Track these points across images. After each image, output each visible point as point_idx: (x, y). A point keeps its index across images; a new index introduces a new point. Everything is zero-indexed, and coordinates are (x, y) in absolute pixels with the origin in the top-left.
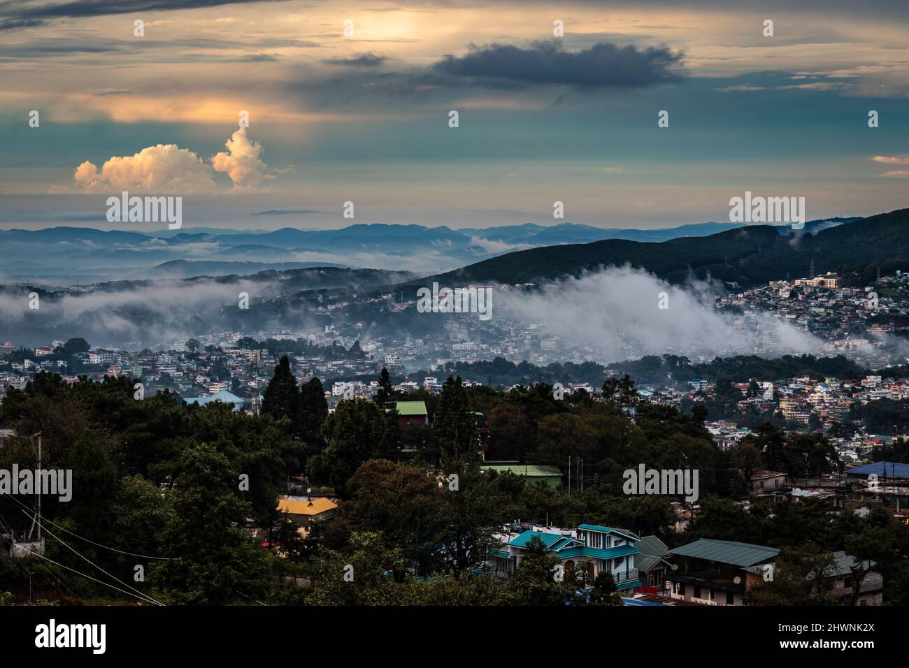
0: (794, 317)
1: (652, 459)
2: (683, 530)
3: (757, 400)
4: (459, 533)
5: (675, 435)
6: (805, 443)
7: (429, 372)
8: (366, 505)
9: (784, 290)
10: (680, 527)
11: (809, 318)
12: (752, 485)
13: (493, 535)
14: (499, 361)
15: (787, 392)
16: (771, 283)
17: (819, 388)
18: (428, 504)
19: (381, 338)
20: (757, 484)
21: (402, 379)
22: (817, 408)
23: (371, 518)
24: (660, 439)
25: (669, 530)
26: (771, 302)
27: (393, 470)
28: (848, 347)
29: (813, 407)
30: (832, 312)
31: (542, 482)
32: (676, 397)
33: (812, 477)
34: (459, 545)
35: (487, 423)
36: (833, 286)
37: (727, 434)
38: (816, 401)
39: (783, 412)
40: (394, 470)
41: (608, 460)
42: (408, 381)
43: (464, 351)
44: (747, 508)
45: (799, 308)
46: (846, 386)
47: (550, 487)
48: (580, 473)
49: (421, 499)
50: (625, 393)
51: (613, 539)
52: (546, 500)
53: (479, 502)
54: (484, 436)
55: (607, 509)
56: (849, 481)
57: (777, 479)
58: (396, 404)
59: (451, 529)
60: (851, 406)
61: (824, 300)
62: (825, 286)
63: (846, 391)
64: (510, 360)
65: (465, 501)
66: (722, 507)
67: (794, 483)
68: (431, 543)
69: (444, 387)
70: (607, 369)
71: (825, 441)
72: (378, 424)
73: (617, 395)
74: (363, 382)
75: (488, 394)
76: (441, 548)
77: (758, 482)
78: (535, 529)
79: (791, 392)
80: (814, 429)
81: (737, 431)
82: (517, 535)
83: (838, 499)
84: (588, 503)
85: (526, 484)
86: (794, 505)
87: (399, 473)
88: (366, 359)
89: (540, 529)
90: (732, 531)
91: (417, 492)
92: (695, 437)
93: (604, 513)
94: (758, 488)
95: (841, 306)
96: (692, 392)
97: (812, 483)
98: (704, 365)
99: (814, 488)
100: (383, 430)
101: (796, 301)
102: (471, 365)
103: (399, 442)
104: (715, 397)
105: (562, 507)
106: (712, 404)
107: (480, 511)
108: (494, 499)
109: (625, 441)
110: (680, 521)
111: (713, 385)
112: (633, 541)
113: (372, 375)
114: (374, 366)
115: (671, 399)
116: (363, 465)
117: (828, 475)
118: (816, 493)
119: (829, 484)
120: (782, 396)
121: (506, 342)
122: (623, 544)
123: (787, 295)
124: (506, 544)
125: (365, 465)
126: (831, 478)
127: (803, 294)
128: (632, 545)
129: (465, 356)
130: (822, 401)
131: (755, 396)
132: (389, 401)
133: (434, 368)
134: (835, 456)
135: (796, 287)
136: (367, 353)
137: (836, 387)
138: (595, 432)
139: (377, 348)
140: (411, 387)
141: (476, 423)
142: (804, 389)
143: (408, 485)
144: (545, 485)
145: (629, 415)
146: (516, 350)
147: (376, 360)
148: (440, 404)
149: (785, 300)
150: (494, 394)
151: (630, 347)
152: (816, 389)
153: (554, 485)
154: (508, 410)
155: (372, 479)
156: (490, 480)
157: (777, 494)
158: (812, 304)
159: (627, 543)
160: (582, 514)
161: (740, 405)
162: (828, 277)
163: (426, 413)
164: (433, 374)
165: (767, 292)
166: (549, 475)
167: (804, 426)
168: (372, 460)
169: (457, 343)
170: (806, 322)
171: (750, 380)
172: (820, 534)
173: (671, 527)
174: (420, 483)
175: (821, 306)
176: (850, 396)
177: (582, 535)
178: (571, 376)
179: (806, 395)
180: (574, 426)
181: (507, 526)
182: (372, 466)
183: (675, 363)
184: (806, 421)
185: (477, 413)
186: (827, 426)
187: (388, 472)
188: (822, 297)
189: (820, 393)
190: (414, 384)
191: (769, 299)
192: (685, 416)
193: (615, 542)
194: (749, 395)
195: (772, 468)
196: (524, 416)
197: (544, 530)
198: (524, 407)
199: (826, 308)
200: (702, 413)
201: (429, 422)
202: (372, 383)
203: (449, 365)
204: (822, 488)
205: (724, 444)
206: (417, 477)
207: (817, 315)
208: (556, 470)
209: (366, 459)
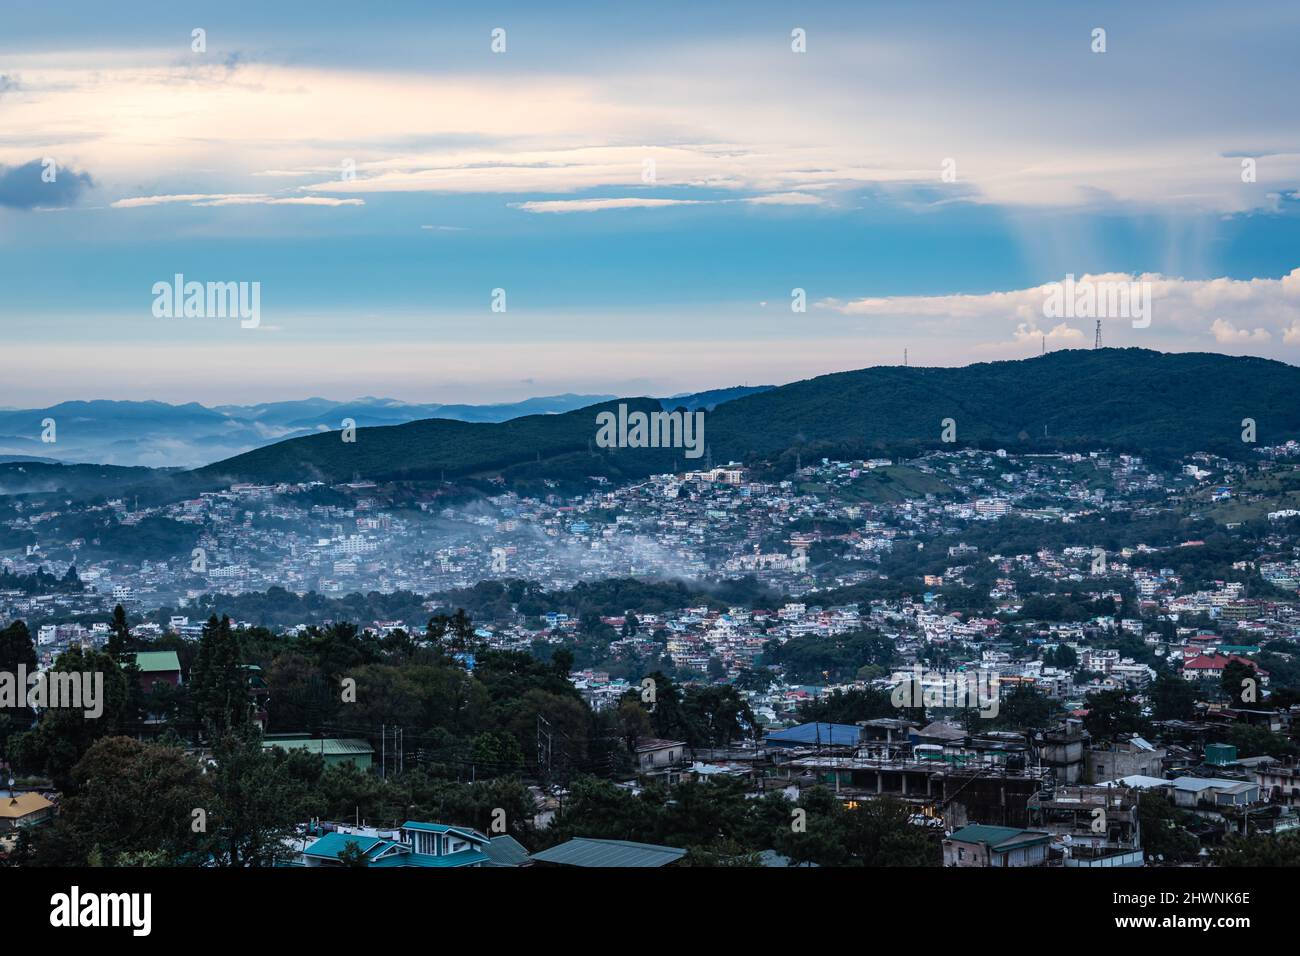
0: (684, 524)
1: (499, 726)
2: (545, 826)
3: (636, 640)
4: (233, 840)
5: (531, 692)
6: (708, 699)
7: (176, 609)
8: (99, 802)
9: (670, 486)
10: (542, 821)
11: (704, 525)
12: (638, 759)
13: (282, 841)
14: (276, 591)
15: (677, 629)
16: (652, 477)
17: (721, 622)
18: (189, 799)
19: (106, 562)
20: (644, 757)
21: (138, 620)
22: (718, 649)
23: (108, 822)
24: (510, 699)
25: (526, 826)
26: (653, 504)
27: (137, 752)
28: (758, 564)
29: (713, 648)
30: (736, 516)
31: (348, 764)
32: (524, 638)
33: (719, 746)
34: (234, 856)
35: (265, 681)
36: (737, 480)
37: (595, 688)
38: (717, 641)
39: (673, 656)
40: (140, 751)
41: (438, 728)
42: (147, 622)
43: (225, 578)
44: (635, 792)
45: (690, 511)
46: (758, 618)
47: (359, 769)
48: (399, 748)
49: (180, 791)
50: (459, 635)
51: (452, 842)
52: (355, 789)
53: (262, 794)
54: (261, 699)
55: (441, 797)
56: (769, 751)
57: (671, 750)
58: (136, 656)
59: (222, 833)
60: (766, 646)
61: (725, 500)
62: (726, 482)
63: (758, 625)
64: (291, 590)
65: (241, 794)
66: (602, 793)
67: (695, 755)
68: (195, 854)
69: (204, 630)
70: (428, 600)
71: (735, 696)
72: (116, 686)
73: (448, 637)
74: (82, 625)
75: (266, 639)
76: (207, 859)
77: (646, 756)
78: (341, 830)
79: (682, 628)
80: (715, 679)
81: (608, 684)
82: (316, 840)
83: (757, 775)
84: (414, 791)
85: (326, 767)
86: (701, 786)
87: (147, 756)
88: (86, 591)
89: (349, 830)
90: (616, 826)
91: (173, 783)
92: (559, 694)
93: (435, 804)
94: (646, 763)
95: (749, 508)
96: (546, 630)
97: (719, 754)
98: (562, 593)
99: (723, 761)
100: (123, 695)
101: (687, 501)
102: (236, 598)
103: (140, 710)
104: (579, 637)
105: (377, 797)
106: (575, 647)
107: (264, 807)
108: (284, 789)
109: (460, 702)
110: (539, 812)
111: (575, 620)
112: (479, 843)
113: (96, 615)
114: (97, 602)
115: (517, 640)
116: (94, 746)
117: (739, 743)
118: (726, 769)
119: (741, 756)
120: (670, 634)
121: (285, 565)
122: (466, 847)
123: (674, 494)
124: (299, 854)
125: (97, 744)
126: (744, 746)
127: (696, 492)
128: (478, 849)
129: (227, 585)
130: (725, 640)
131: (633, 634)
132: (125, 652)
133: (183, 603)
134: (749, 717)
135: (687, 482)
136: (87, 583)
137: (744, 620)
138: (418, 689)
139: (102, 576)
140: (151, 631)
141: (250, 681)
142: (700, 624)
143: (160, 772)
144: (351, 767)
145: (464, 665)
146: (300, 576)
147: (100, 593)
148: (198, 655)
149: (671, 501)
150: (275, 639)
151: (459, 569)
152: (716, 624)
153: (364, 766)
154: (295, 661)
155: (109, 765)
156: (276, 763)
157: (672, 771)
158: (709, 506)
159: (472, 846)
160: (405, 807)
161: (613, 647)
162: (730, 469)
163: (179, 668)
164: (183, 612)
165: (647, 490)
166: (355, 752)
167: (701, 675)
168: (107, 737)
169: (216, 567)
170: (701, 531)
171: (626, 613)
172: (737, 826)
173: (529, 821)
174: (178, 767)
175: (721, 508)
176: (763, 632)
177: (407, 836)
178: (378, 610)
179: (703, 633)
180: (389, 682)
181: (301, 828)
182: (107, 746)
183: (522, 591)
184: (704, 668)
185: (253, 667)
186: (733, 674)
187: (130, 754)
188: (723, 495)
189: (724, 629)
190: (155, 627)
191: (651, 500)
192: (543, 665)
193: (455, 845)
194: (625, 634)
195: (664, 736)
196: (318, 669)
197: (353, 831)
198: (317, 657)
199: (728, 511)
200: (565, 661)
201: (183, 680)
202: (94, 625)
203: (205, 599)
204: (734, 761)
205: (592, 703)
206: (173, 760)
207: (717, 521)
208: (364, 745)
209: (99, 737)
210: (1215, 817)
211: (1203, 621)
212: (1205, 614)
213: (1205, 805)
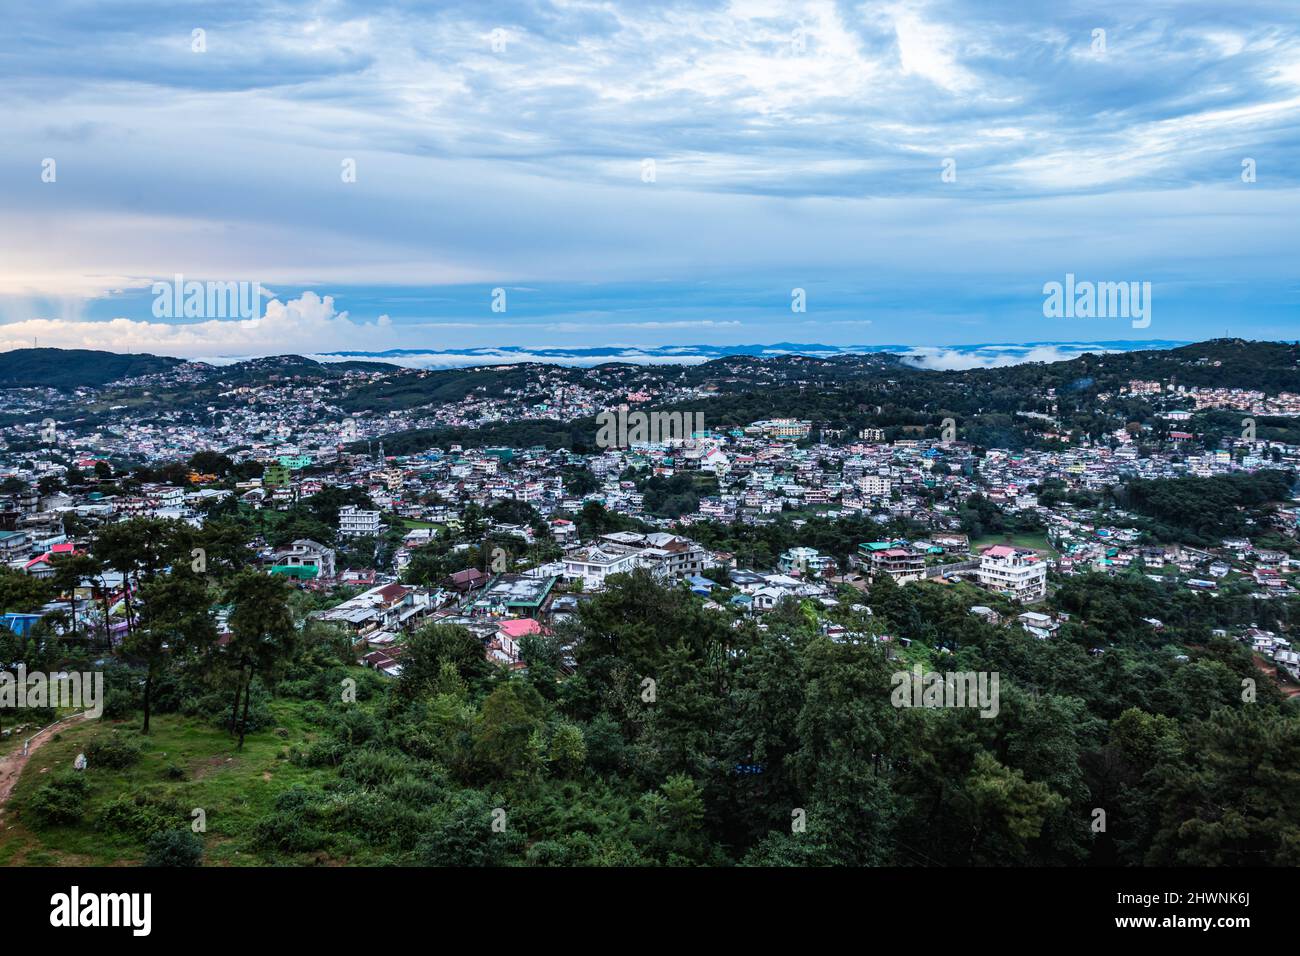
210: (95, 519)
211: (86, 448)
212: (86, 446)
213: (90, 515)
